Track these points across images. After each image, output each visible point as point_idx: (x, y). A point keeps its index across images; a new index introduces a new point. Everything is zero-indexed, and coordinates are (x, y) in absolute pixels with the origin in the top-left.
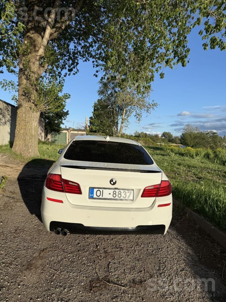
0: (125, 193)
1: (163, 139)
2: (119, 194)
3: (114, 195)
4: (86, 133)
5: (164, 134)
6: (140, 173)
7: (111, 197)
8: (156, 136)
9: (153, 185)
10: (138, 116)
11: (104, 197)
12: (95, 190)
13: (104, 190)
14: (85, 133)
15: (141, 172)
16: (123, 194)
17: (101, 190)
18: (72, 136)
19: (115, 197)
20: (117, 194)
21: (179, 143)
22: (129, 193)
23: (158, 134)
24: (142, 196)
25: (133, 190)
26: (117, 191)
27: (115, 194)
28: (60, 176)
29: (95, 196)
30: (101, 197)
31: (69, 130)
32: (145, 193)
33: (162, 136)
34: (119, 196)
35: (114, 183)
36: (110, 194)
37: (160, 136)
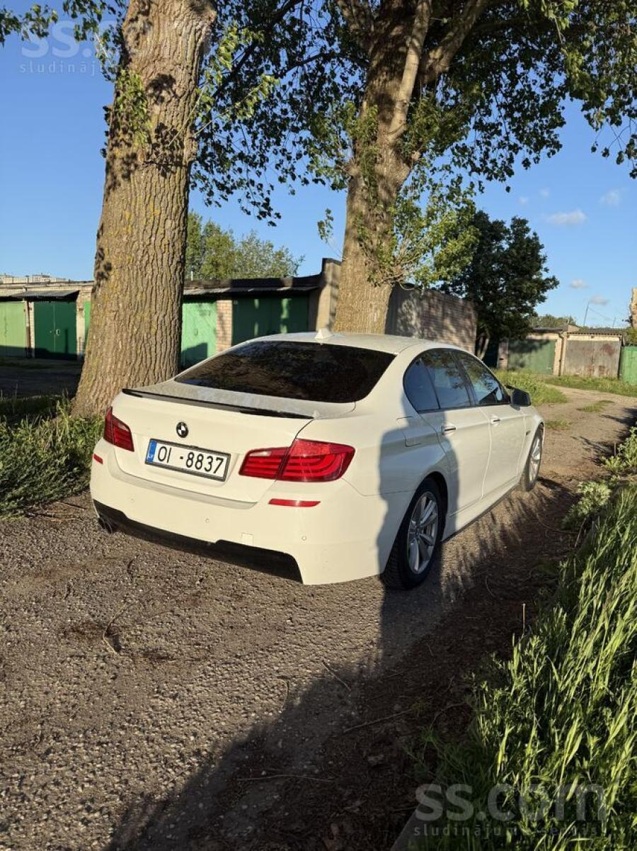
0: (210, 460)
2: (198, 461)
3: (190, 463)
4: (621, 340)
6: (239, 414)
7: (182, 465)
11: (168, 464)
12: (159, 446)
13: (173, 448)
14: (617, 339)
15: (242, 412)
16: (206, 462)
17: (168, 447)
18: (572, 350)
19: (198, 469)
20: (195, 460)
22: (219, 461)
24: (242, 472)
25: (228, 455)
26: (196, 453)
27: (192, 459)
29: (156, 460)
30: (165, 462)
31: (565, 333)
32: (248, 465)
34: (199, 466)
35: (183, 432)
36: (182, 458)
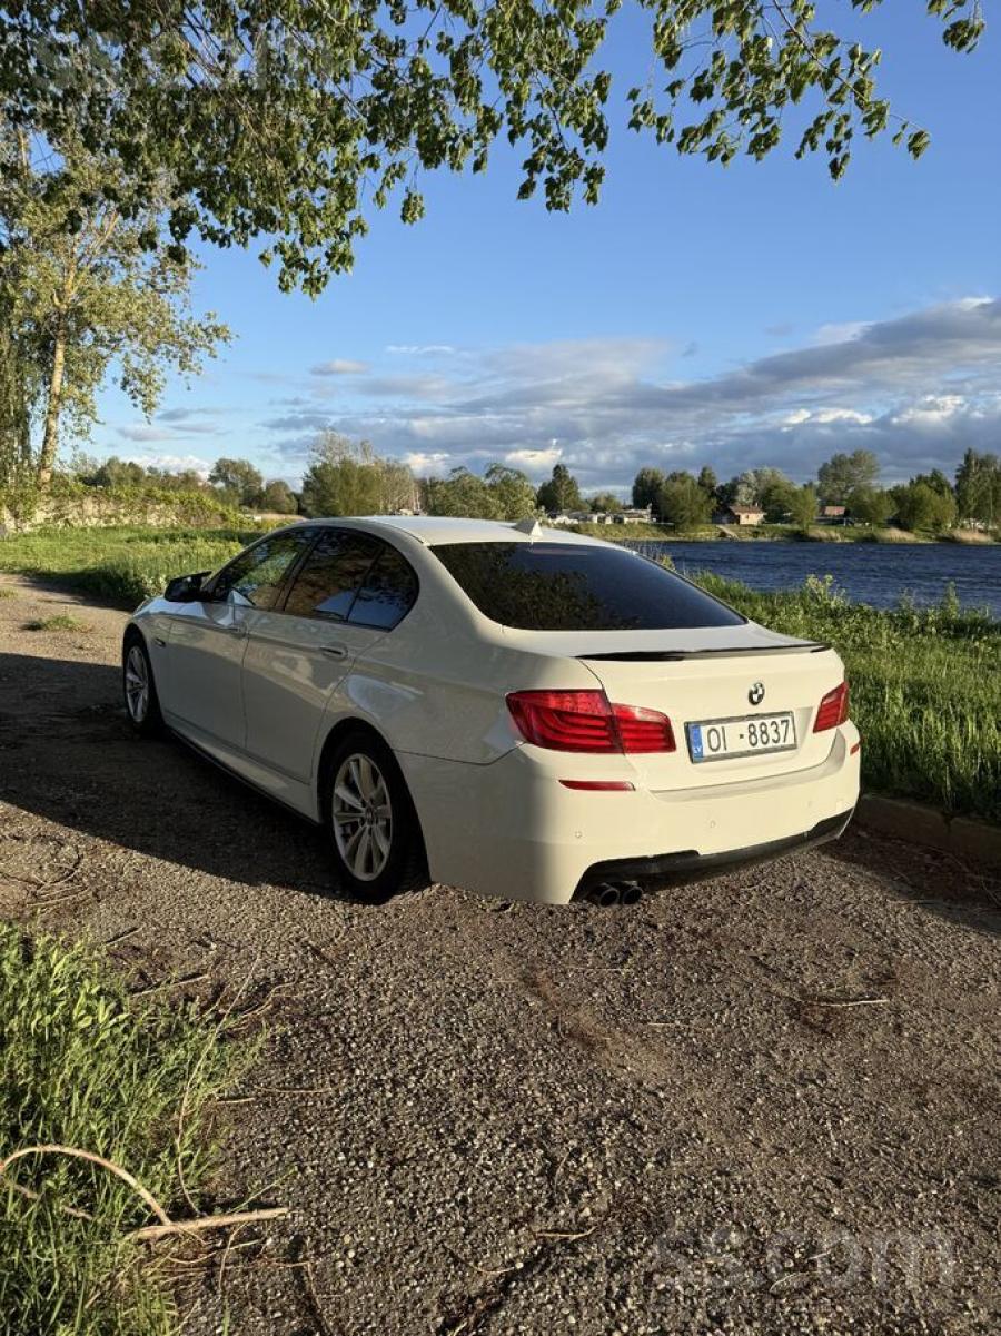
0: (774, 727)
1: (220, 490)
2: (762, 732)
3: (753, 739)
5: (223, 470)
7: (745, 746)
8: (188, 479)
9: (830, 690)
10: (138, 385)
11: (729, 750)
12: (704, 730)
13: (727, 726)
16: (771, 731)
17: (718, 727)
19: (753, 745)
20: (758, 733)
21: (290, 512)
22: (784, 726)
23: (191, 467)
24: (817, 729)
25: (792, 713)
26: (757, 723)
27: (754, 733)
28: (602, 693)
29: (707, 752)
30: (721, 751)
32: (820, 717)
33: (213, 479)
34: (765, 739)
35: (759, 697)
36: (741, 736)
37: (204, 475)
